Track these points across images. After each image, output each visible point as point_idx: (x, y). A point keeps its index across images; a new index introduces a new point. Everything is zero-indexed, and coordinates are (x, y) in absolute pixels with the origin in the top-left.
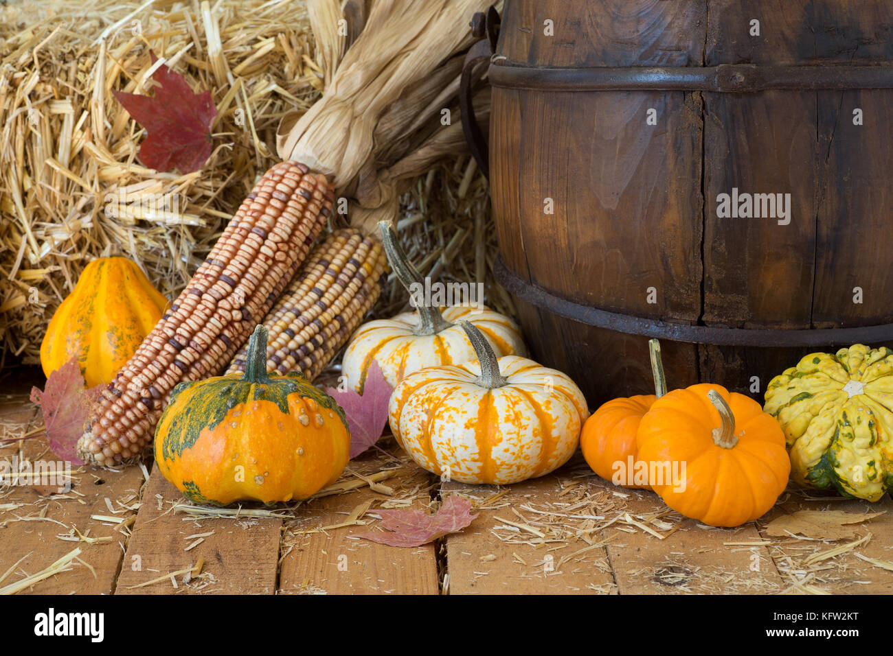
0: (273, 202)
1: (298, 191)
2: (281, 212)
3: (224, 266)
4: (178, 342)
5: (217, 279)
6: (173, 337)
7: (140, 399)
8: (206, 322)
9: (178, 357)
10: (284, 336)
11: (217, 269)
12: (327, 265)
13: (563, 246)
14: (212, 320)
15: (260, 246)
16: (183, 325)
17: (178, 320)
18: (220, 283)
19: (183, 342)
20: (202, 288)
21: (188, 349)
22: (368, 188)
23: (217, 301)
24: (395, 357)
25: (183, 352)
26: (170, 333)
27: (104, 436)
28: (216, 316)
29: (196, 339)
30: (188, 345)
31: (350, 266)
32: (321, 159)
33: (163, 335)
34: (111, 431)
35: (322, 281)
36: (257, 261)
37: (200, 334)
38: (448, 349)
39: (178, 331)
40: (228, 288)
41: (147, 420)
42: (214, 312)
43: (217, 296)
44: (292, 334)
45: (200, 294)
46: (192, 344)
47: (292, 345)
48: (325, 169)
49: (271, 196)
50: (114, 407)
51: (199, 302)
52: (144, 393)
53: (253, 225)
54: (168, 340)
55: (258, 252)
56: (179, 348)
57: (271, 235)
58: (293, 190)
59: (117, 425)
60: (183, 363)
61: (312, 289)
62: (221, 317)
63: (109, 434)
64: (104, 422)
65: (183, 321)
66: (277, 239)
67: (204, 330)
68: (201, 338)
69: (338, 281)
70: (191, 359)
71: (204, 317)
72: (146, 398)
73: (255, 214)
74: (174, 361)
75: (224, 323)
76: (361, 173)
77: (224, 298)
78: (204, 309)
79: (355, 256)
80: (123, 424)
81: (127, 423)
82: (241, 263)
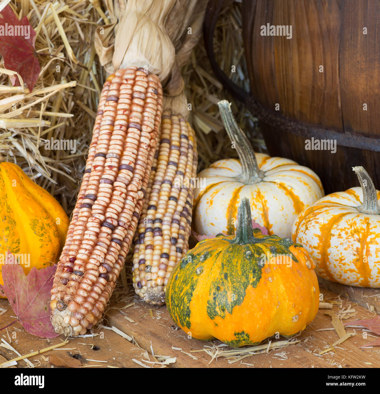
0: (136, 101)
1: (150, 90)
2: (144, 107)
3: (120, 157)
4: (112, 224)
5: (119, 168)
6: (105, 221)
7: (100, 275)
8: (124, 204)
9: (115, 236)
10: (172, 202)
11: (117, 160)
12: (170, 142)
14: (128, 202)
15: (140, 136)
16: (108, 210)
17: (103, 206)
18: (123, 171)
19: (115, 223)
20: (112, 178)
21: (120, 228)
22: (176, 81)
23: (127, 185)
25: (117, 231)
26: (102, 218)
27: (83, 311)
28: (129, 198)
29: (122, 219)
30: (119, 225)
31: (184, 140)
32: (152, 62)
33: (97, 220)
34: (87, 305)
35: (173, 155)
36: (141, 149)
37: (124, 215)
39: (108, 215)
40: (131, 174)
41: (107, 291)
42: (127, 195)
43: (127, 182)
44: (176, 200)
45: (112, 183)
46: (121, 224)
47: (180, 209)
48: (155, 70)
49: (132, 98)
50: (84, 286)
51: (113, 189)
52: (102, 270)
53: (128, 121)
54: (102, 224)
55: (140, 142)
56: (113, 228)
57: (144, 128)
58: (147, 89)
59: (90, 300)
60: (120, 240)
61: (169, 163)
62: (133, 198)
63: (86, 308)
64: (79, 300)
65: (106, 207)
66: (149, 130)
67: (125, 210)
68: (125, 218)
69: (182, 154)
70: (124, 236)
71: (123, 201)
72: (104, 274)
73: (127, 113)
74: (112, 240)
75: (136, 202)
76: (173, 70)
77: (130, 182)
78: (121, 194)
79: (183, 132)
80: (94, 298)
81: (97, 297)
82: (133, 153)
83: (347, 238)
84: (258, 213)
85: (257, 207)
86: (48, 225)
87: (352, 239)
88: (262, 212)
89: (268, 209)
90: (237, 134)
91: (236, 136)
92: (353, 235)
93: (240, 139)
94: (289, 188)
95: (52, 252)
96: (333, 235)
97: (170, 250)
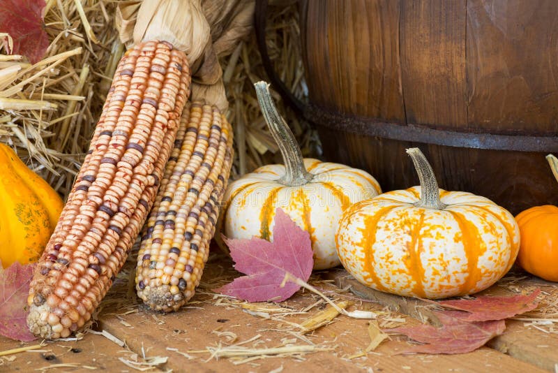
0: (153, 75)
1: (172, 65)
2: (163, 83)
3: (129, 135)
4: (110, 209)
5: (126, 147)
6: (102, 204)
7: (90, 266)
8: (128, 187)
9: (113, 223)
10: (192, 195)
11: (124, 138)
12: (197, 131)
13: (459, 81)
14: (133, 185)
15: (156, 114)
16: (108, 192)
17: (102, 188)
18: (130, 150)
19: (114, 208)
20: (115, 157)
21: (120, 214)
22: (211, 65)
23: (134, 167)
24: (295, 202)
25: (116, 217)
26: (99, 201)
27: (64, 306)
28: (136, 181)
29: (124, 204)
30: (119, 211)
31: (215, 131)
32: (179, 37)
33: (93, 203)
34: (69, 299)
35: (199, 145)
36: (156, 129)
37: (126, 200)
38: (342, 191)
39: (106, 198)
40: (140, 155)
41: (98, 287)
42: (132, 178)
43: (133, 163)
44: (198, 192)
45: (115, 163)
46: (122, 209)
47: (201, 203)
48: (182, 46)
49: (150, 71)
50: (68, 276)
51: (116, 170)
52: (92, 260)
53: (142, 97)
54: (97, 208)
55: (154, 121)
56: (112, 214)
57: (161, 106)
58: (168, 63)
59: (75, 293)
60: (119, 228)
61: (193, 153)
62: (140, 182)
63: (68, 303)
64: (60, 292)
65: (105, 190)
66: (168, 108)
67: (129, 195)
68: (128, 203)
69: (212, 145)
70: (125, 224)
71: (127, 183)
72: (95, 264)
73: (141, 87)
74: (109, 227)
75: (143, 187)
76: (206, 50)
77: (138, 164)
78: (124, 176)
79: (215, 123)
80: (79, 292)
81: (83, 291)
82: (144, 131)
83: (395, 230)
84: (298, 214)
85: (298, 207)
86: (37, 212)
87: (401, 232)
88: (302, 213)
89: (310, 209)
90: (277, 122)
91: (276, 125)
92: (402, 227)
93: (281, 129)
94: (338, 188)
95: (40, 244)
96: (380, 228)
97: (182, 245)
